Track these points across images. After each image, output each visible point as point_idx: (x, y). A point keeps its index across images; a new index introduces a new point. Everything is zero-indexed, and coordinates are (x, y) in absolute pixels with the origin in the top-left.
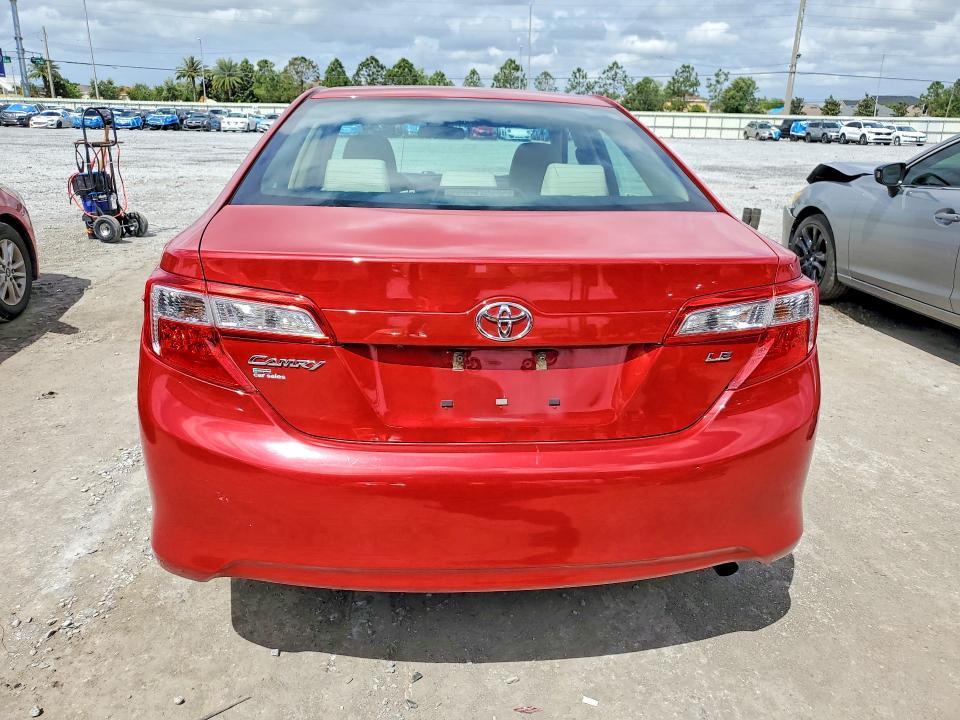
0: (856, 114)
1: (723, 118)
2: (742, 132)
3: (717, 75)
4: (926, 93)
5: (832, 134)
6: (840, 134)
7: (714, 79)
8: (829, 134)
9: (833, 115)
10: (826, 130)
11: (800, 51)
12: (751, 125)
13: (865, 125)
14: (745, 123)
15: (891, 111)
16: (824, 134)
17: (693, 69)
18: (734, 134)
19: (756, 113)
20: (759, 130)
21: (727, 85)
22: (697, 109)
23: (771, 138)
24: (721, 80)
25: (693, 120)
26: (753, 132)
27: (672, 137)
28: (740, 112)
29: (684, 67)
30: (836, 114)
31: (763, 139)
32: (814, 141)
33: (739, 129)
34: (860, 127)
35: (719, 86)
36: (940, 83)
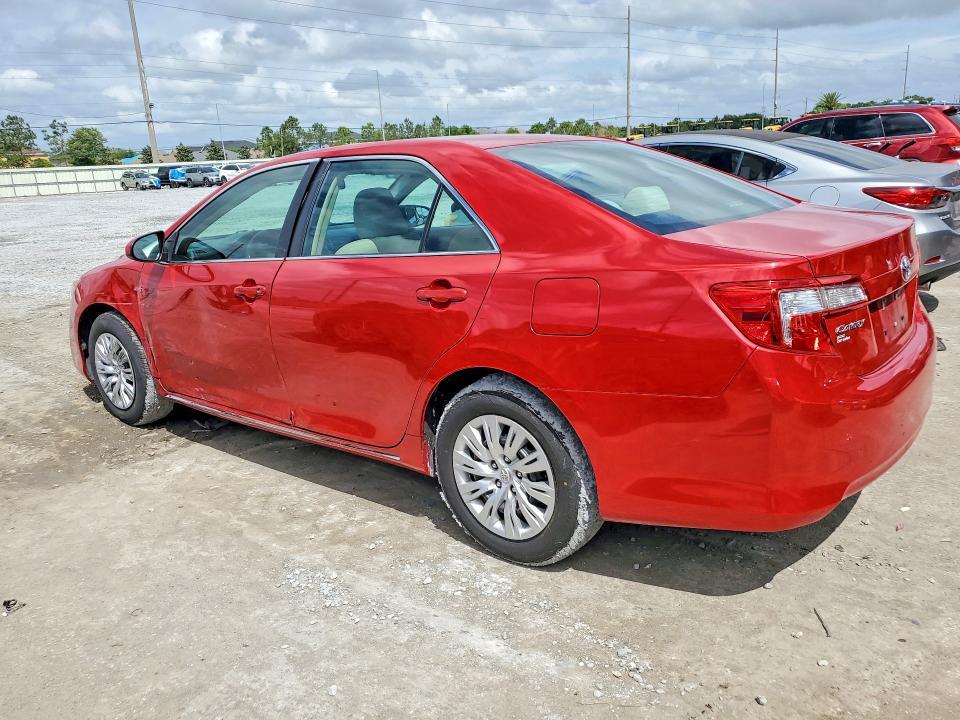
0: (207, 159)
1: (77, 171)
2: (118, 184)
3: (53, 126)
4: (260, 137)
5: (212, 177)
6: (220, 177)
7: (50, 132)
8: (210, 178)
9: (188, 161)
10: (205, 175)
11: (151, 101)
12: (127, 175)
13: (242, 167)
14: (119, 174)
15: (237, 155)
16: (205, 178)
17: (22, 120)
18: (110, 186)
19: (110, 163)
20: (138, 180)
21: (67, 137)
22: (40, 164)
23: (152, 187)
24: (60, 131)
25: (38, 175)
26: (130, 182)
27: (39, 195)
28: (93, 164)
29: (9, 117)
30: (191, 160)
31: (144, 189)
32: (196, 185)
33: (114, 181)
34: (237, 169)
35: (59, 138)
36: (267, 128)
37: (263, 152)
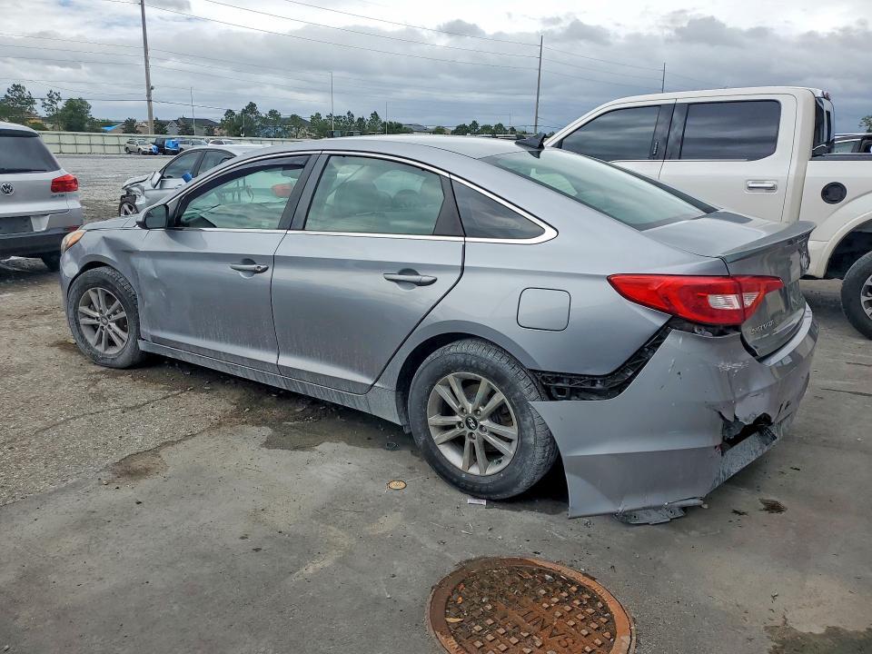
3: (50, 96)
4: (224, 118)
7: (47, 99)
9: (163, 134)
17: (24, 88)
20: (140, 146)
21: (61, 105)
23: (152, 152)
24: (55, 100)
29: (14, 85)
31: (144, 154)
35: (54, 105)
36: (231, 111)
37: (226, 131)
